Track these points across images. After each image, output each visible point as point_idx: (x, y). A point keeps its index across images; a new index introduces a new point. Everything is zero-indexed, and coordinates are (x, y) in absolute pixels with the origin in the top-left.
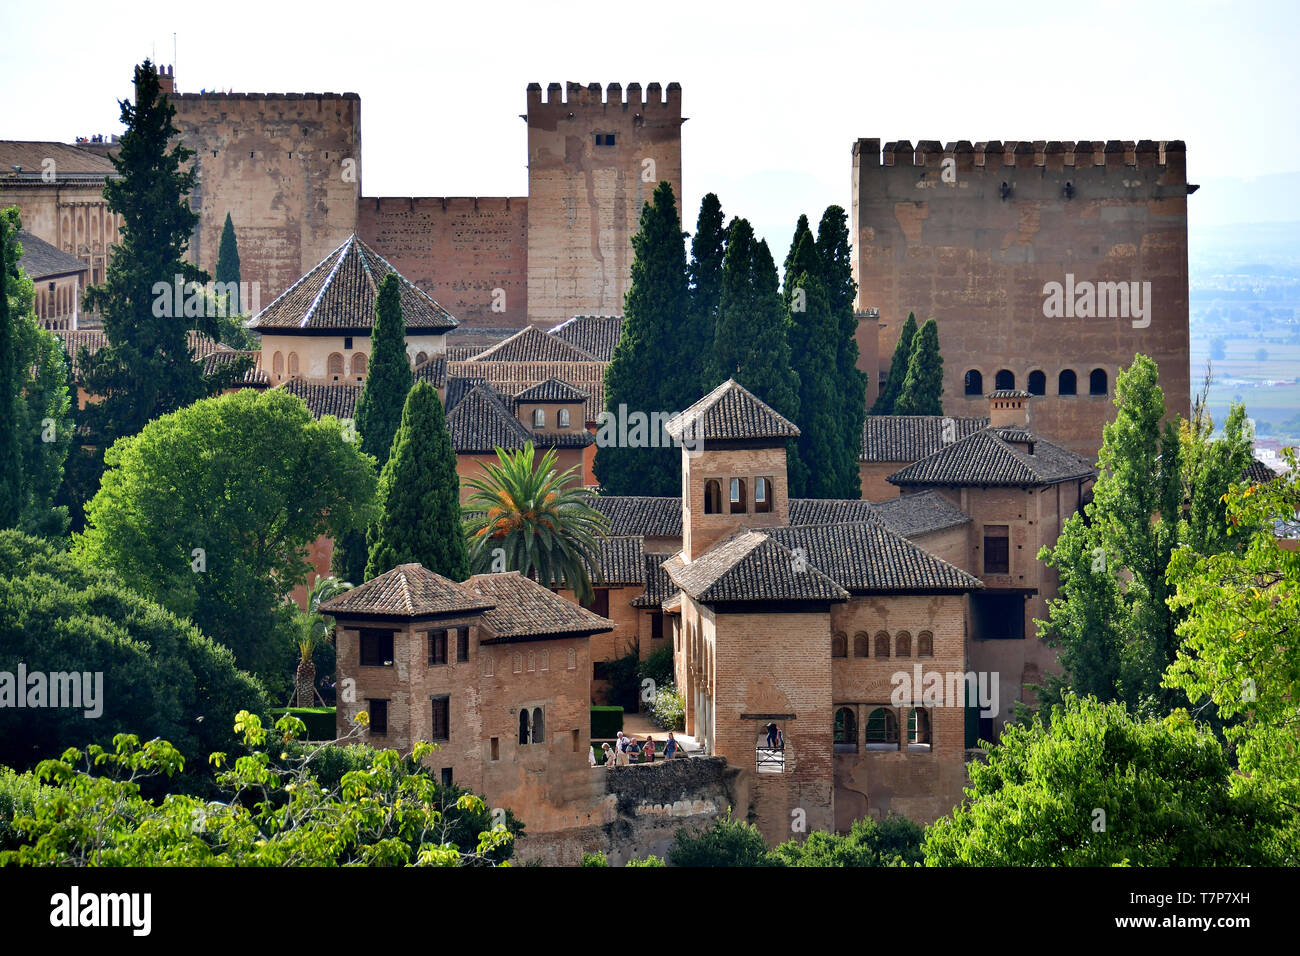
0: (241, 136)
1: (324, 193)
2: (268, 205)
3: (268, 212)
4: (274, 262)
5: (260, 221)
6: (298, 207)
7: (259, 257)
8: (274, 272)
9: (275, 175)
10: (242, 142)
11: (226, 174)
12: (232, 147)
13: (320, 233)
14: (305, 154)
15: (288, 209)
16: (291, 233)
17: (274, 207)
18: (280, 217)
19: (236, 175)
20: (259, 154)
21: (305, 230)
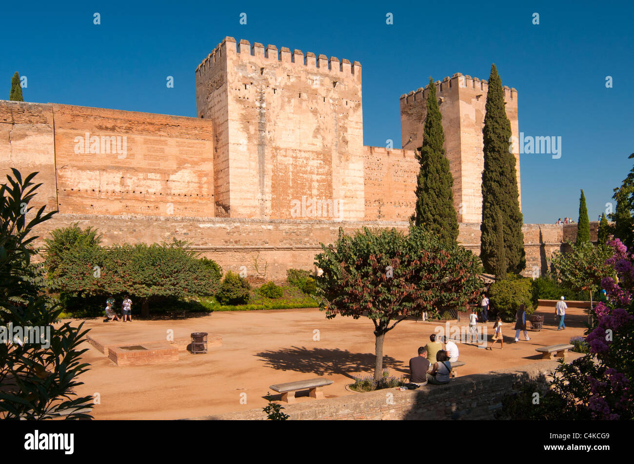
0: (293, 80)
1: (345, 129)
2: (311, 134)
3: (311, 139)
4: (315, 177)
5: (305, 146)
6: (330, 138)
7: (305, 172)
8: (315, 184)
9: (315, 112)
10: (293, 85)
11: (282, 107)
12: (286, 88)
13: (343, 159)
14: (334, 99)
15: (324, 139)
16: (325, 157)
17: (315, 137)
18: (318, 145)
19: (289, 109)
20: (304, 96)
21: (335, 155)
